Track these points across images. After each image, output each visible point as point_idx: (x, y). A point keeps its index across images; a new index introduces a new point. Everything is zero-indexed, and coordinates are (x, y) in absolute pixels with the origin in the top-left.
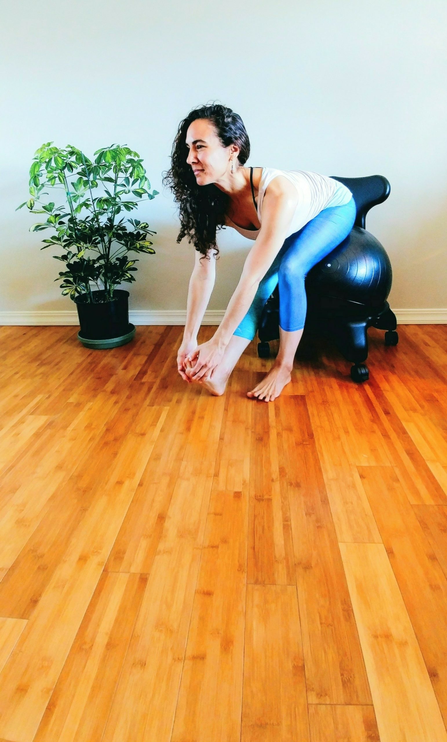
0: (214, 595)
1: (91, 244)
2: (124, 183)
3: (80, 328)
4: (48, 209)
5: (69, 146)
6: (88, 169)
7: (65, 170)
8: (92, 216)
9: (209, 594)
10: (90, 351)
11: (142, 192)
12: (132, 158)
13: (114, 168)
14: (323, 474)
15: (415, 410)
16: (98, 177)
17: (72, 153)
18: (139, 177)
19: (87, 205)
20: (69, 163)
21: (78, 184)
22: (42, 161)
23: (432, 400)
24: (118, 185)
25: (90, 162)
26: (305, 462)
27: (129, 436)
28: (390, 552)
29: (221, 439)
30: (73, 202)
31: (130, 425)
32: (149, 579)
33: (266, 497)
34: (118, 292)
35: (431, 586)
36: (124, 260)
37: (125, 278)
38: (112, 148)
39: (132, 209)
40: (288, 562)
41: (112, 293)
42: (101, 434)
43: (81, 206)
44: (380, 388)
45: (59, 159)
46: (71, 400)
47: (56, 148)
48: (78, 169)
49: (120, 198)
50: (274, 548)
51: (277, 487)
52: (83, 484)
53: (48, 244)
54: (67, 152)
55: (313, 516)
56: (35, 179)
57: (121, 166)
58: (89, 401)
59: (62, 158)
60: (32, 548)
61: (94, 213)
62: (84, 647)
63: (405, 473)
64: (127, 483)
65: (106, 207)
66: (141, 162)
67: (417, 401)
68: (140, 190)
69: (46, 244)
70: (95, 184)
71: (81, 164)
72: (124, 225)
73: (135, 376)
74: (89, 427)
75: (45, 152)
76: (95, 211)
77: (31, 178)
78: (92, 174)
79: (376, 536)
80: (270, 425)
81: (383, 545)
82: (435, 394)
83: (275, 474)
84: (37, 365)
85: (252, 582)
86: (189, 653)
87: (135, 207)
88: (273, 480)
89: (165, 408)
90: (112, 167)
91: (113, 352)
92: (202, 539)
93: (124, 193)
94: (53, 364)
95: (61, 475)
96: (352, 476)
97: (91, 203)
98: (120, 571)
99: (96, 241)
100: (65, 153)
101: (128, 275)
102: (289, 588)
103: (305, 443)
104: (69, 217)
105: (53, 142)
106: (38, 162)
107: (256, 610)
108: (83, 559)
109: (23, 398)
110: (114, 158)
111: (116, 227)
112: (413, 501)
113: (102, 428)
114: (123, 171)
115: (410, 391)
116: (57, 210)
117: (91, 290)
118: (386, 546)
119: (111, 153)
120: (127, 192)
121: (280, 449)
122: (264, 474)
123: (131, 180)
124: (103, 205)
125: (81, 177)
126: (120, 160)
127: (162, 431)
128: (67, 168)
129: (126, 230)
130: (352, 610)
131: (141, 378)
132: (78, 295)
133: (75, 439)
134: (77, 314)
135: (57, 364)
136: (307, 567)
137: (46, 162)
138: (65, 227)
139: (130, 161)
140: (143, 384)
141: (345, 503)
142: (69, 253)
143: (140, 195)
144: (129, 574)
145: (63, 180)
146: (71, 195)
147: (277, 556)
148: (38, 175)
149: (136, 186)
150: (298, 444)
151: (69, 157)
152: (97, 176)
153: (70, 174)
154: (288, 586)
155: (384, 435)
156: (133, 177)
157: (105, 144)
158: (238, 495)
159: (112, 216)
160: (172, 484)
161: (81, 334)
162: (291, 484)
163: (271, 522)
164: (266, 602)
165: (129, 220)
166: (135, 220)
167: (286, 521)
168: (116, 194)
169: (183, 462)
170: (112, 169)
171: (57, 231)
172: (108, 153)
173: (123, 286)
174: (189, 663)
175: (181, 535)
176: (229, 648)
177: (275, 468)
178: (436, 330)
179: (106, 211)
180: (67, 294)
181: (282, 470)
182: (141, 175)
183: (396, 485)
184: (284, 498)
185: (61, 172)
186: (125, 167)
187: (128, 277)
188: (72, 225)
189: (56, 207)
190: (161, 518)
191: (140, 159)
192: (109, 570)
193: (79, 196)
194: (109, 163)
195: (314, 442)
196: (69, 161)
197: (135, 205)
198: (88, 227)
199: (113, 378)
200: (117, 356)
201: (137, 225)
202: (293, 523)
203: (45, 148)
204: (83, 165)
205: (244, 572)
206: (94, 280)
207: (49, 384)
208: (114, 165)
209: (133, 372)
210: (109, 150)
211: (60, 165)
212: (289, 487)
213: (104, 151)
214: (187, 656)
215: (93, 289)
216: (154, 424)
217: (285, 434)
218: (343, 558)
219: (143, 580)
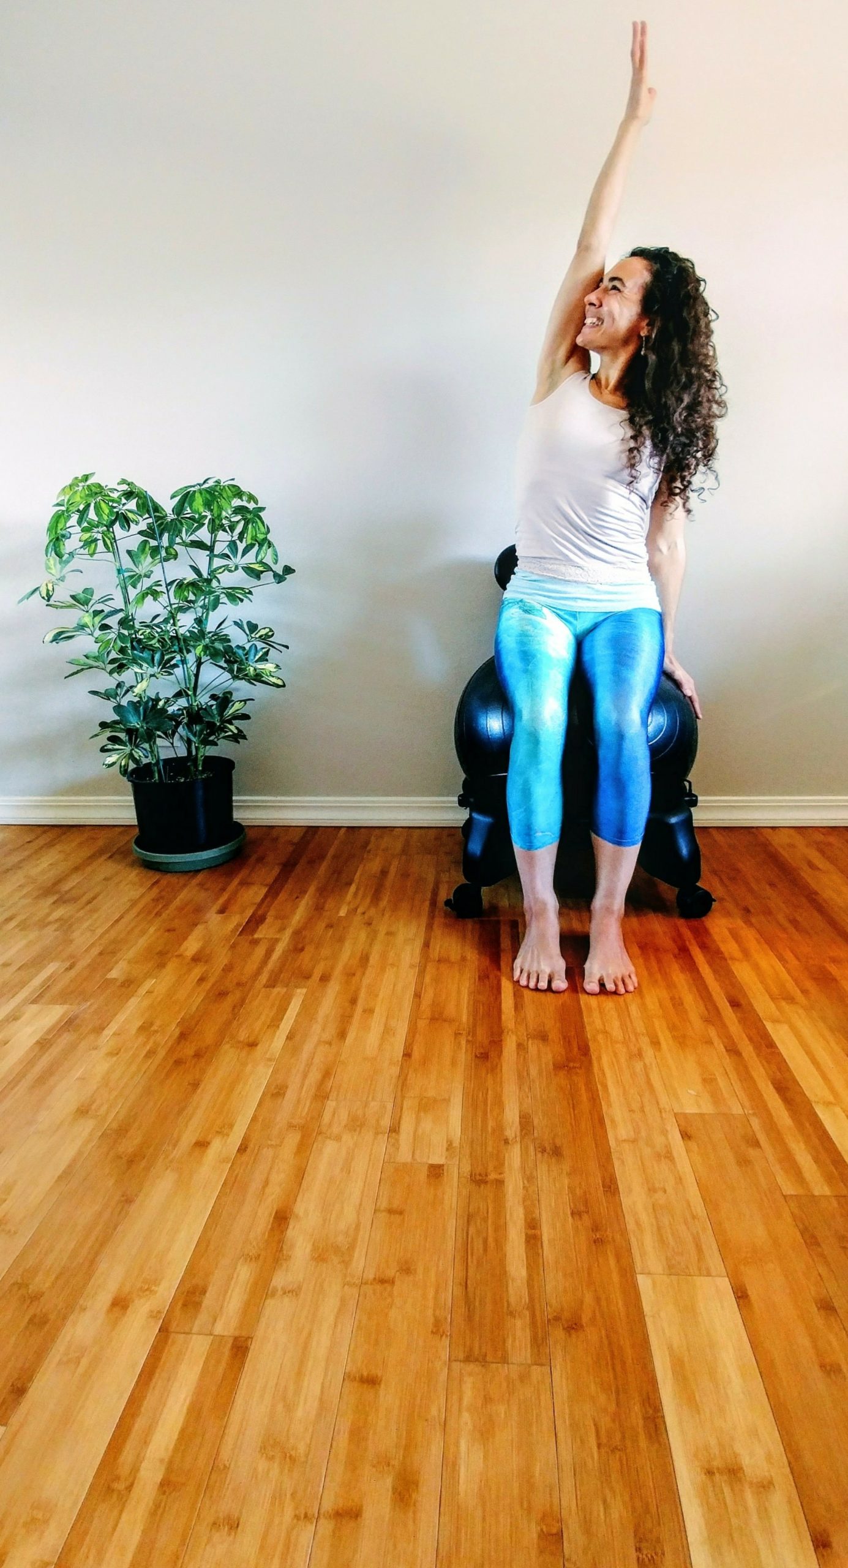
0: (383, 1386)
1: (162, 669)
2: (227, 551)
3: (137, 830)
4: (80, 600)
5: (124, 481)
6: (159, 526)
7: (114, 527)
8: (164, 614)
9: (371, 1381)
10: (157, 876)
11: (261, 569)
12: (245, 504)
13: (209, 523)
14: (608, 1130)
15: (791, 1000)
16: (178, 540)
17: (129, 495)
18: (256, 541)
19: (155, 594)
20: (122, 513)
21: (140, 553)
22: (71, 509)
23: (824, 980)
24: (216, 556)
25: (164, 513)
26: (571, 1106)
27: (226, 1047)
28: (741, 1296)
29: (407, 1055)
30: (130, 588)
31: (228, 1024)
32: (252, 1347)
33: (493, 1176)
34: (212, 762)
35: (822, 1366)
36: (224, 700)
37: (227, 734)
38: (206, 486)
39: (242, 600)
40: (533, 1316)
41: (201, 763)
42: (170, 1044)
43: (144, 596)
44: (722, 953)
45: (103, 505)
46: (114, 974)
47: (100, 486)
48: (140, 524)
49: (219, 581)
50: (507, 1288)
51: (514, 1156)
52: (128, 1146)
53: (80, 668)
54: (119, 493)
55: (585, 1217)
56: (57, 540)
57: (222, 520)
58: (148, 975)
59: (110, 504)
60: (20, 1281)
61: (169, 608)
62: (115, 1485)
63: (771, 1127)
64: (216, 1145)
65: (192, 597)
66: (260, 512)
67: (796, 981)
68: (258, 565)
69: (75, 668)
70: (173, 552)
71: (147, 516)
72: (225, 632)
73: (241, 926)
74: (145, 1028)
75: (78, 494)
76: (171, 605)
77: (51, 541)
78: (166, 535)
79: (714, 1261)
80: (503, 1028)
81: (727, 1279)
82: (833, 969)
83: (512, 1129)
84: (52, 901)
85: (461, 1356)
86: (328, 1505)
87: (247, 597)
88: (506, 1142)
89: (299, 991)
90: (206, 522)
91: (200, 877)
92: (361, 1264)
93: (226, 571)
94: (84, 899)
95: (86, 1128)
96: (664, 1132)
97: (163, 589)
98: (193, 1332)
99: (172, 663)
100: (115, 495)
101: (232, 728)
102: (536, 1371)
103: (571, 1065)
104: (121, 615)
105: (94, 473)
106: (63, 511)
107: (466, 1416)
108: (120, 1304)
109: (19, 969)
110: (208, 505)
111: (210, 635)
112: (789, 1188)
113: (173, 1030)
114: (227, 528)
115: (781, 959)
116: (99, 602)
117: (160, 755)
118: (732, 1282)
119: (203, 495)
120: (233, 569)
121: (522, 1077)
122: (490, 1129)
123: (241, 546)
124: (186, 593)
125: (147, 541)
126: (220, 508)
127: (290, 1037)
128: (118, 523)
129: (229, 641)
130: (663, 1417)
131: (254, 931)
132: (135, 766)
133: (117, 1054)
134: (133, 804)
135: (89, 902)
136: (573, 1326)
137: (78, 511)
138: (112, 635)
139: (239, 510)
140: (256, 942)
141: (652, 1190)
142: (119, 685)
143: (257, 575)
144: (212, 1337)
145: (111, 545)
146: (126, 574)
147: (512, 1300)
148: (63, 536)
149: (250, 557)
150: (558, 1067)
151: (124, 501)
152: (177, 538)
153: (125, 534)
154: (535, 1367)
155: (730, 1050)
156: (244, 540)
157: (192, 477)
158: (436, 1172)
159: (203, 614)
160: (304, 1148)
161: (139, 842)
162: (544, 1151)
163: (501, 1228)
164: (487, 1400)
165: (236, 623)
166: (249, 623)
167: (532, 1225)
168: (212, 573)
169: (329, 1102)
170: (206, 526)
171: (96, 642)
172: (197, 495)
173: (223, 749)
174: (326, 1527)
175: (320, 1256)
176: (410, 1496)
177: (511, 1115)
178: (831, 839)
179: (192, 605)
180: (114, 764)
181: (525, 1121)
182: (261, 537)
183: (753, 1153)
184: (530, 1178)
185: (108, 530)
186: (230, 521)
187: (232, 731)
188: (126, 632)
189: (96, 597)
190: (282, 1219)
191: (258, 506)
192: (173, 1327)
193: (141, 575)
194: (200, 514)
195: (590, 1062)
196: (123, 509)
197: (248, 593)
198: (157, 635)
199: (199, 931)
200: (208, 885)
201: (252, 632)
202: (546, 1233)
203: (78, 486)
204: (151, 517)
205: (444, 1337)
206: (167, 737)
207: (71, 941)
208: (210, 517)
209: (236, 919)
210: (200, 489)
211: (106, 518)
212: (539, 1155)
213: (189, 492)
214: (322, 1511)
215: (165, 754)
216: (275, 1023)
217: (533, 1047)
218: (647, 1308)
219: (240, 1349)
